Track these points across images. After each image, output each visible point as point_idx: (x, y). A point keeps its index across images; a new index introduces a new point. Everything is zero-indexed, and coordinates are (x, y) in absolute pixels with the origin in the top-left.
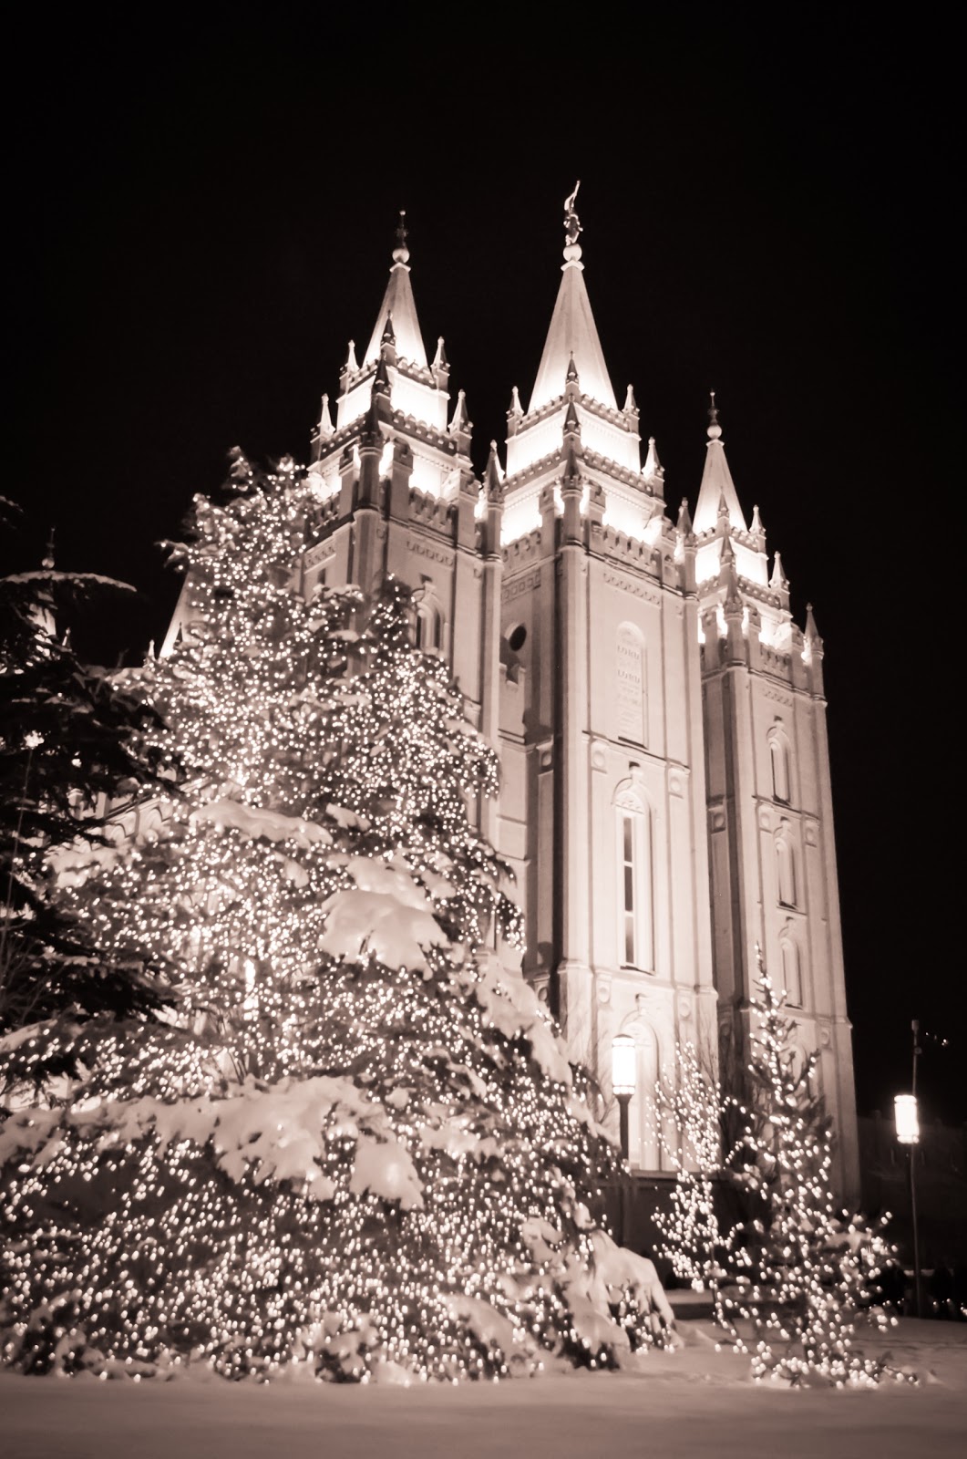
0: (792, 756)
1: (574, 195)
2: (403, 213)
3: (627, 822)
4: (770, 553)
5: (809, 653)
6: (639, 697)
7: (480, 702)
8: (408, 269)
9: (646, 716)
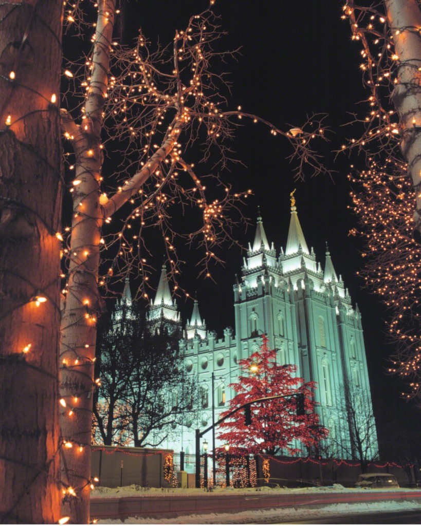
0: (356, 346)
1: (293, 192)
2: (259, 206)
3: (324, 368)
4: (345, 288)
5: (358, 317)
6: (324, 335)
7: (293, 341)
8: (262, 222)
9: (326, 340)
